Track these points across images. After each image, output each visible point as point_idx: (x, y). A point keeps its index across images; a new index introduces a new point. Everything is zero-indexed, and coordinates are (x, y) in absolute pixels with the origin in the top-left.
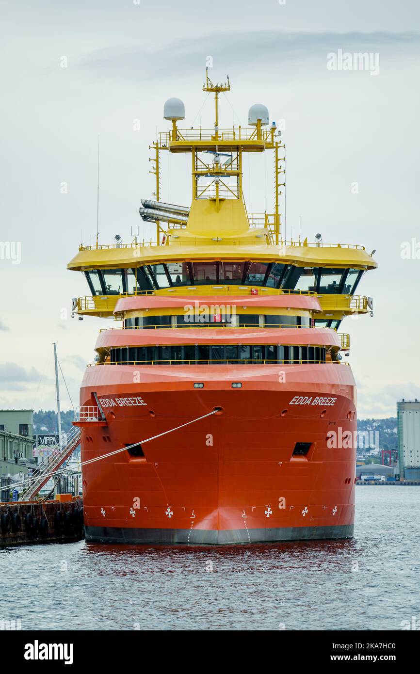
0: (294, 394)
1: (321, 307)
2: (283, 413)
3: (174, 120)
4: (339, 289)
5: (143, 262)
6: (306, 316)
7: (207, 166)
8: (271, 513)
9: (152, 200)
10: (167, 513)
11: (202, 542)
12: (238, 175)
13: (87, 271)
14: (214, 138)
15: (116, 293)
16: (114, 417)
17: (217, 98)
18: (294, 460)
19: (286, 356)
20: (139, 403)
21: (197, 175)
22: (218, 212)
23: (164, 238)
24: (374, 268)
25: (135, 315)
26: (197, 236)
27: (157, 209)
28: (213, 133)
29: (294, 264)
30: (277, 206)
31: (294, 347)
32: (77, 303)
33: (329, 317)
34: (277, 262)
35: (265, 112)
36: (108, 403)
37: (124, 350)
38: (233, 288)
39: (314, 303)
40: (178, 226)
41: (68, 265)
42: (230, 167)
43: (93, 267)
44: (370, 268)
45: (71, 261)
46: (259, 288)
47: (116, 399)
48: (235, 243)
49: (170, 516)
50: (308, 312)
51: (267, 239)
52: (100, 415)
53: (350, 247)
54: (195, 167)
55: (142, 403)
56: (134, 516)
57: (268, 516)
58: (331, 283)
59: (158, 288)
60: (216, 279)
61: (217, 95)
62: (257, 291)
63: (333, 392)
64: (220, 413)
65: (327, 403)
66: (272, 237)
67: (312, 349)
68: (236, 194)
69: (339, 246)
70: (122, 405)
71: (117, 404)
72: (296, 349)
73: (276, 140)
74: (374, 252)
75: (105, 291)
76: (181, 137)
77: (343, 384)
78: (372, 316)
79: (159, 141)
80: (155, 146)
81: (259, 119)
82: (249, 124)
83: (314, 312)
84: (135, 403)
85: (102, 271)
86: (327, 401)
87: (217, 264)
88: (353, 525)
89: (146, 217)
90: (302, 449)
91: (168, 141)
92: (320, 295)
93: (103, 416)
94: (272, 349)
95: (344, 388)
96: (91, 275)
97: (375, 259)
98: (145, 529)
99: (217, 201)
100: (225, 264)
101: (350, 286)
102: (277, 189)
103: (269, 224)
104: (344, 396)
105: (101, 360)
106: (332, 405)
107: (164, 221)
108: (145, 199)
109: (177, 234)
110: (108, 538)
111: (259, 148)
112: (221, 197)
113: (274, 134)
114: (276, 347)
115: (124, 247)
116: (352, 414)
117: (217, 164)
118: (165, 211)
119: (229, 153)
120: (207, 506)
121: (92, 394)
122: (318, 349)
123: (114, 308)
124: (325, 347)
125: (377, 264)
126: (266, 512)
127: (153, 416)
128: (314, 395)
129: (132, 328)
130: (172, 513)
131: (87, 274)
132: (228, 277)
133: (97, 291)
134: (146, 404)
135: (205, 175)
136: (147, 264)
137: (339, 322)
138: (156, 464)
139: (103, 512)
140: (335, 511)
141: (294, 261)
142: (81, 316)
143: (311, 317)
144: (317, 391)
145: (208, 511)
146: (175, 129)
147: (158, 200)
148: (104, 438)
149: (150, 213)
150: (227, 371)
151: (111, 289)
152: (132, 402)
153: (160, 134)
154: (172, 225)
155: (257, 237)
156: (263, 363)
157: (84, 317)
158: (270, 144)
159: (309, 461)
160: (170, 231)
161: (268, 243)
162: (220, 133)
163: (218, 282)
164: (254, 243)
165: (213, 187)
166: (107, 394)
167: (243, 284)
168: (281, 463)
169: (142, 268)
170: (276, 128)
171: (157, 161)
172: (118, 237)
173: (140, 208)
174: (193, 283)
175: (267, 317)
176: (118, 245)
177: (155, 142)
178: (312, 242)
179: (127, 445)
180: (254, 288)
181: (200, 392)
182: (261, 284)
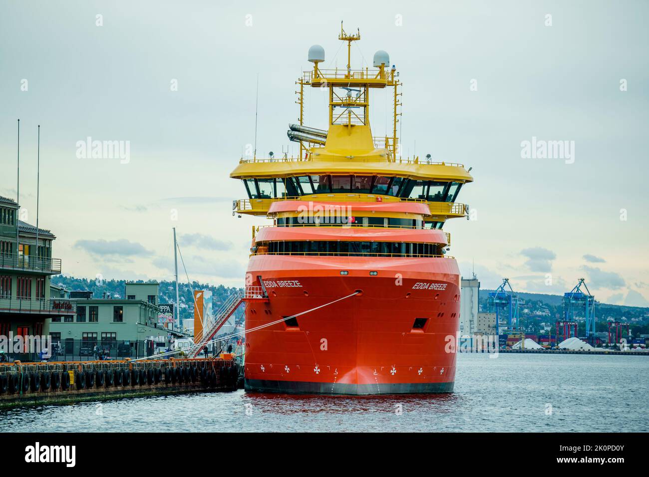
0: (416, 281)
1: (431, 212)
2: (407, 295)
3: (316, 62)
4: (443, 198)
5: (292, 174)
6: (419, 219)
7: (342, 99)
8: (395, 371)
9: (297, 124)
10: (315, 370)
11: (344, 393)
12: (365, 106)
13: (245, 179)
14: (347, 77)
15: (268, 197)
16: (275, 295)
17: (349, 45)
18: (413, 331)
19: (408, 251)
20: (296, 285)
21: (333, 106)
22: (350, 135)
23: (307, 155)
24: (471, 181)
25: (285, 216)
26: (335, 155)
27: (302, 132)
28: (346, 73)
29: (410, 178)
30: (395, 131)
31: (414, 244)
32: (237, 204)
33: (435, 219)
34: (398, 176)
35: (387, 57)
36: (270, 284)
37: (281, 243)
38: (363, 196)
39: (425, 208)
40: (317, 146)
41: (231, 174)
42: (358, 99)
43: (251, 176)
44: (467, 181)
45: (234, 171)
46: (383, 196)
47: (278, 282)
48: (364, 161)
49: (317, 373)
50: (420, 216)
51: (388, 158)
52: (263, 294)
53: (453, 165)
54: (332, 100)
55: (299, 285)
56: (288, 372)
57: (393, 374)
58: (437, 193)
59: (303, 194)
60: (349, 188)
61: (349, 43)
62: (381, 198)
63: (445, 280)
64: (359, 294)
65: (440, 288)
66: (391, 155)
67: (427, 245)
68: (363, 121)
69: (443, 164)
70: (282, 286)
71: (278, 285)
72: (415, 245)
73: (395, 79)
74: (471, 169)
75: (260, 196)
76: (321, 76)
77: (452, 273)
78: (468, 219)
79: (303, 78)
80: (300, 82)
81: (382, 62)
82: (374, 66)
83: (425, 216)
84: (293, 285)
85: (257, 180)
86: (440, 287)
87: (351, 177)
88: (454, 382)
89: (292, 138)
90: (420, 323)
91: (311, 78)
92: (429, 202)
93: (266, 294)
94: (397, 245)
95: (453, 277)
96: (249, 183)
97: (472, 174)
98: (297, 382)
99: (349, 126)
100: (357, 176)
101: (451, 195)
102: (395, 118)
103: (389, 146)
104: (452, 282)
105: (256, 251)
106: (444, 289)
107: (307, 141)
108: (292, 123)
109: (318, 152)
110: (266, 388)
111: (382, 86)
112: (352, 123)
113: (394, 75)
114: (400, 244)
115: (277, 161)
116: (458, 297)
117: (349, 97)
118: (308, 133)
119: (358, 89)
120: (347, 365)
121: (258, 277)
122: (431, 245)
123: (269, 209)
124: (436, 244)
125: (473, 178)
126: (392, 371)
127: (307, 295)
128: (431, 282)
129: (283, 226)
130: (319, 370)
131: (245, 182)
132: (358, 187)
133: (253, 195)
134: (302, 286)
135: (339, 105)
136: (295, 176)
137: (442, 223)
138: (307, 332)
139: (263, 368)
140: (442, 371)
141: (410, 176)
142: (240, 214)
143: (423, 220)
144: (433, 279)
145: (348, 369)
146: (316, 69)
147: (301, 124)
148: (266, 311)
149: (296, 135)
150: (365, 262)
151: (264, 194)
152: (290, 284)
153: (304, 72)
154: (312, 144)
155: (381, 156)
156: (390, 256)
157: (242, 215)
158: (390, 82)
159: (425, 332)
160: (312, 149)
161: (389, 161)
162: (352, 73)
163: (351, 191)
164: (379, 161)
165: (346, 115)
166: (270, 277)
167: (371, 193)
168: (404, 333)
169: (291, 178)
170: (395, 70)
171: (301, 93)
172: (271, 154)
173: (288, 131)
174: (332, 191)
175: (390, 220)
176: (271, 160)
177: (301, 79)
178: (423, 160)
179: (284, 317)
180: (379, 196)
181: (345, 278)
182: (384, 193)
